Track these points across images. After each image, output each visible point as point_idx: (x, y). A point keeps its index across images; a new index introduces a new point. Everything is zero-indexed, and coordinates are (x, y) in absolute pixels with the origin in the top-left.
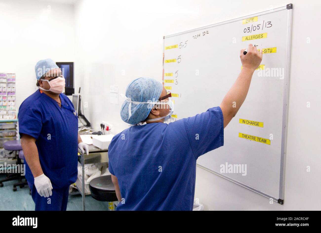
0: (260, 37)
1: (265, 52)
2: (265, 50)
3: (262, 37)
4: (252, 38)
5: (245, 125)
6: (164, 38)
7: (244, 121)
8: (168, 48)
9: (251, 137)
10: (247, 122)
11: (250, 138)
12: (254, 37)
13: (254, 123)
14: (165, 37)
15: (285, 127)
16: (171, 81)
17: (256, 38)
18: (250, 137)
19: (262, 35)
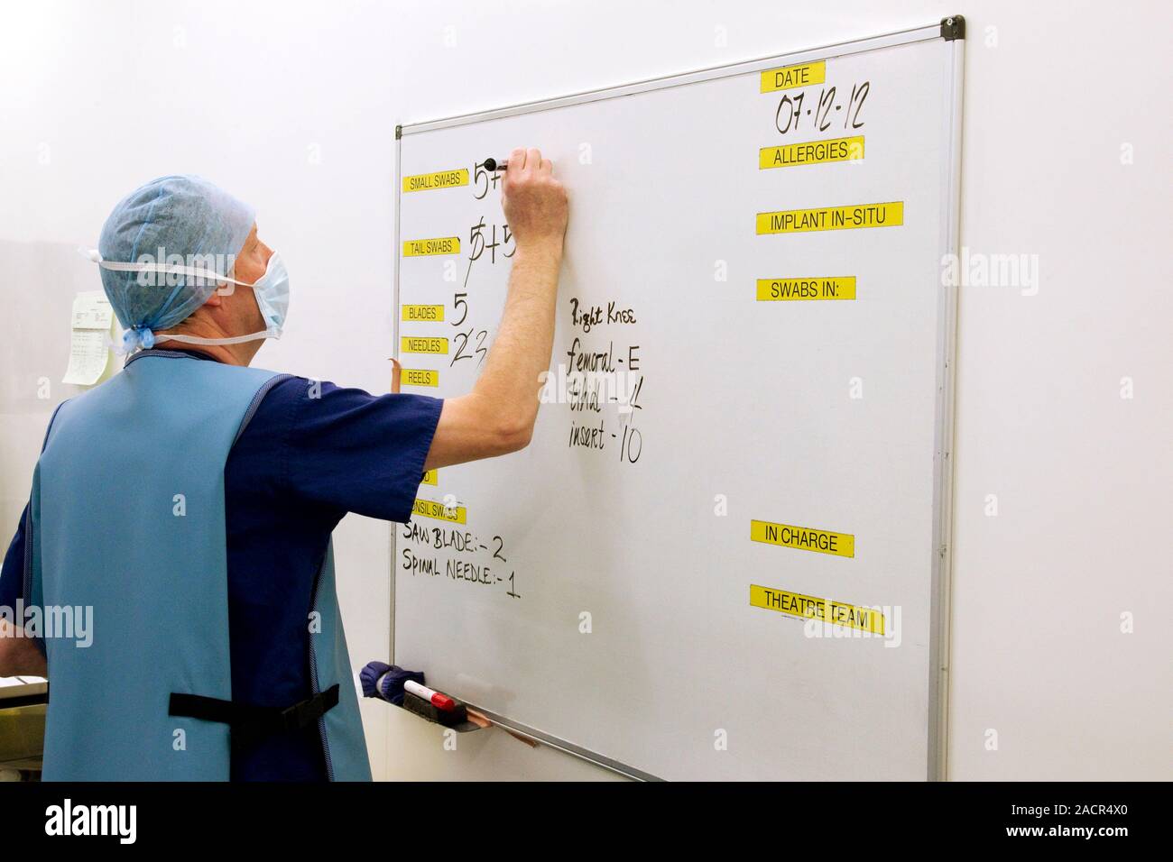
0: (834, 154)
1: (858, 220)
2: (858, 213)
3: (843, 153)
4: (801, 157)
5: (776, 550)
6: (399, 135)
7: (771, 533)
8: (418, 183)
9: (805, 603)
10: (787, 536)
11: (800, 609)
12: (810, 150)
13: (813, 537)
14: (404, 131)
15: (943, 553)
16: (433, 346)
17: (820, 156)
18: (799, 603)
19: (843, 146)
